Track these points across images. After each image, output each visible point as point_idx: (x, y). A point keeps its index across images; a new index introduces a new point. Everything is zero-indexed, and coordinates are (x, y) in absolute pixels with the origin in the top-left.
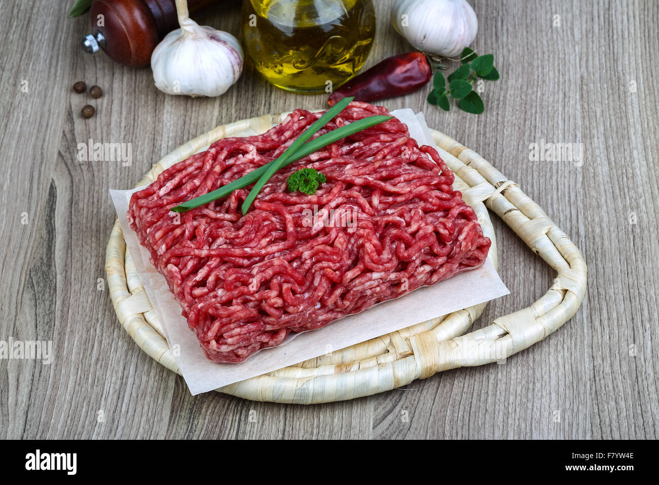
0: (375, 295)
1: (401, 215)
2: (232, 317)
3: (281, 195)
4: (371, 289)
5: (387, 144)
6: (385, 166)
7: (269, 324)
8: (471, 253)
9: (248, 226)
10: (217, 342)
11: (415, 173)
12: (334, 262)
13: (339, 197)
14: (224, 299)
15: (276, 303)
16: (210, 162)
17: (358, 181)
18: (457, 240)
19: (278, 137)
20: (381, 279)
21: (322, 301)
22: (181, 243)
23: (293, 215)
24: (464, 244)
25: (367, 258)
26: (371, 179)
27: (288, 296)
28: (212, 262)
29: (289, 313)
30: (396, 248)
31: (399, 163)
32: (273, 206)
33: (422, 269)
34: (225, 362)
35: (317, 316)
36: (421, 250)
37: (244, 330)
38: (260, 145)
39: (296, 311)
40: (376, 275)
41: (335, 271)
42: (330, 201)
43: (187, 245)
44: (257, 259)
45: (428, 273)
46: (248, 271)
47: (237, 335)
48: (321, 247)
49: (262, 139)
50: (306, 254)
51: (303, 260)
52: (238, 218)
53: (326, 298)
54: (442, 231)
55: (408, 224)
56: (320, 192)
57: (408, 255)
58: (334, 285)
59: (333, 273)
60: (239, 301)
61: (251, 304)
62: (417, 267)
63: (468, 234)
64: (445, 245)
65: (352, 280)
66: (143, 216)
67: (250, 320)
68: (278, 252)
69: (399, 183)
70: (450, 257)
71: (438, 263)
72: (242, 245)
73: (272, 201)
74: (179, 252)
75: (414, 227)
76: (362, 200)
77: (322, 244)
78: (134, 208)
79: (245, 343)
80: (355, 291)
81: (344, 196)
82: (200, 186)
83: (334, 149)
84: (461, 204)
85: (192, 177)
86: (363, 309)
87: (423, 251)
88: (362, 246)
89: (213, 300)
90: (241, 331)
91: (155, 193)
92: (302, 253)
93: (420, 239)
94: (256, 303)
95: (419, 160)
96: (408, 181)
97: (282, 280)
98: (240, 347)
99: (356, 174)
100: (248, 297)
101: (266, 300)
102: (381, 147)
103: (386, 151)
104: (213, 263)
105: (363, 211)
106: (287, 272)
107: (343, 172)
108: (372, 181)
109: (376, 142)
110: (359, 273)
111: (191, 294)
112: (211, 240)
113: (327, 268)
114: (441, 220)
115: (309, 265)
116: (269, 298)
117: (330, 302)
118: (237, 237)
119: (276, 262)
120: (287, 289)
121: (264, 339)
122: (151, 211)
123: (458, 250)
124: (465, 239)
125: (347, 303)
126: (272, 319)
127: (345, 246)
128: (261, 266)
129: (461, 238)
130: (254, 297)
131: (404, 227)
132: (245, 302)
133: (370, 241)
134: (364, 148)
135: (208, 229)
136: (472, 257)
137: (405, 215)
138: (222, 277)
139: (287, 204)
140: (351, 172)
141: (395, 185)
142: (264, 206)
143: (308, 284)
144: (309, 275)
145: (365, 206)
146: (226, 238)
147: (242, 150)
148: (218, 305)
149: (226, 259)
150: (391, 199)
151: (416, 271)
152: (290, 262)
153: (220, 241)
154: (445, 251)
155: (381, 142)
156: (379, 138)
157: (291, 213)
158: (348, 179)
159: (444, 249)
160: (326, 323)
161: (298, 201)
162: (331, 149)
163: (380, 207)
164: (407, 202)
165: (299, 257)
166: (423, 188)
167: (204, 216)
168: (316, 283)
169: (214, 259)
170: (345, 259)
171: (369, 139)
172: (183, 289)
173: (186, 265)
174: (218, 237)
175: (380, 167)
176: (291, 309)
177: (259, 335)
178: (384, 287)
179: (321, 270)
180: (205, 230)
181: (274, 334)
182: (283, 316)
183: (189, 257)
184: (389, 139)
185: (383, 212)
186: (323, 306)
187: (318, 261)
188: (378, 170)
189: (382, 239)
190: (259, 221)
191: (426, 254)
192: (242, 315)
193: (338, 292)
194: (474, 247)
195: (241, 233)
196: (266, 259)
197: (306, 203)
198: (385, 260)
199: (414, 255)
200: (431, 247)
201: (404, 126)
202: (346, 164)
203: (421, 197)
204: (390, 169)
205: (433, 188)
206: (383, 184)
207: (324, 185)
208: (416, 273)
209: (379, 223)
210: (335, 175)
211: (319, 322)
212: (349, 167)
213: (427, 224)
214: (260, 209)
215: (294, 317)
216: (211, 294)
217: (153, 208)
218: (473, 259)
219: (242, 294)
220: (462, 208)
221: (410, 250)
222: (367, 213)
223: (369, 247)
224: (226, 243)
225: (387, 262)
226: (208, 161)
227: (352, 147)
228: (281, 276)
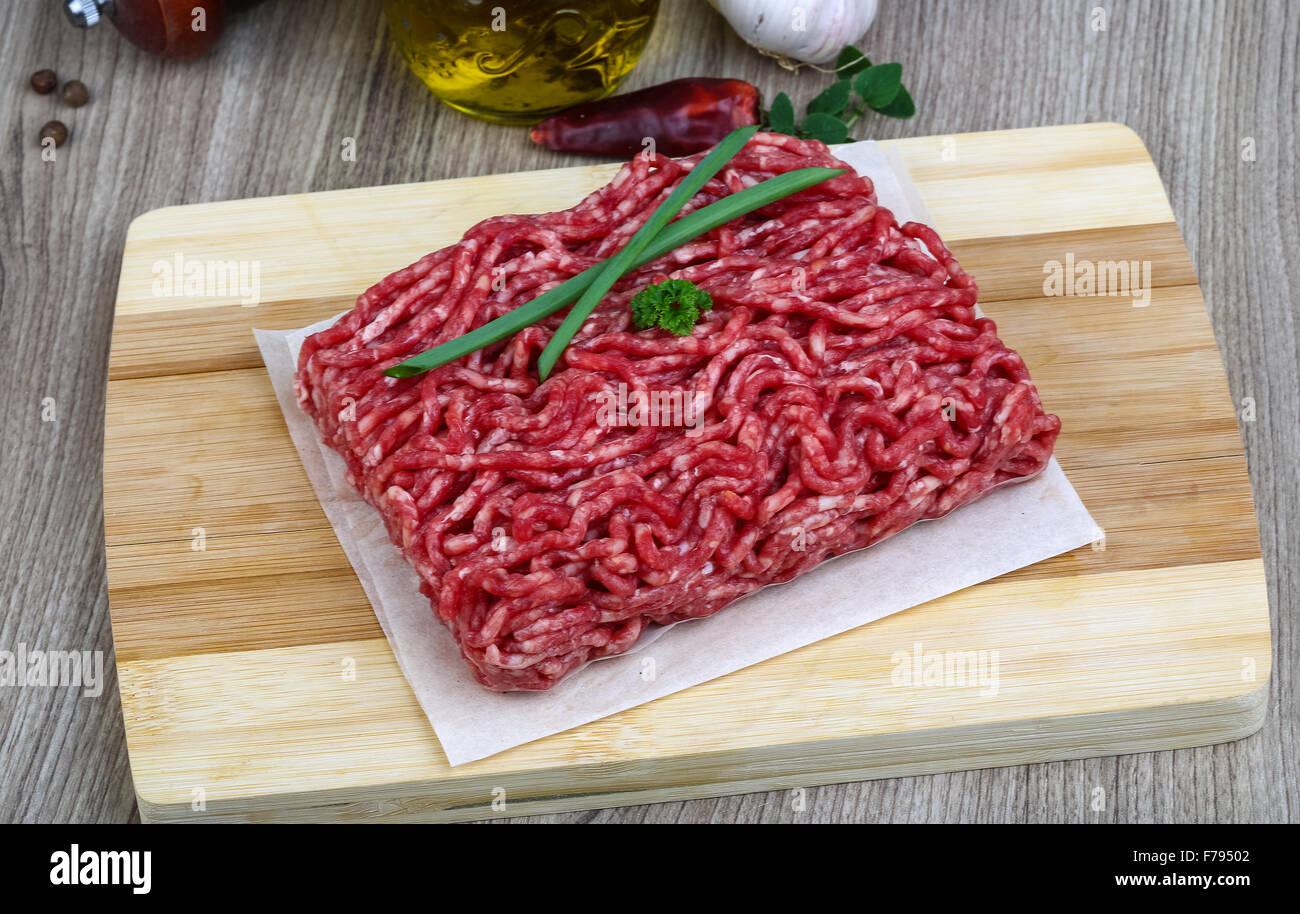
0: (824, 543)
1: (874, 375)
2: (532, 595)
3: (622, 338)
4: (815, 531)
5: (835, 222)
6: (834, 271)
7: (608, 609)
8: (1022, 449)
9: (556, 404)
10: (501, 648)
11: (896, 283)
12: (739, 476)
13: (742, 338)
14: (512, 557)
15: (623, 566)
16: (467, 268)
17: (780, 304)
18: (991, 423)
19: (606, 214)
20: (836, 509)
21: (718, 560)
22: (415, 442)
23: (646, 378)
24: (1006, 431)
25: (806, 466)
26: (805, 299)
27: (646, 549)
28: (483, 480)
29: (649, 587)
30: (866, 443)
31: (862, 264)
32: (604, 361)
33: (920, 485)
34: (517, 689)
35: (706, 589)
36: (917, 447)
37: (557, 623)
38: (570, 231)
39: (664, 581)
40: (825, 503)
41: (741, 495)
42: (724, 348)
43: (428, 446)
44: (577, 473)
45: (932, 493)
46: (560, 500)
47: (542, 634)
48: (711, 446)
49: (572, 219)
50: (681, 461)
51: (674, 473)
52: (532, 389)
53: (724, 552)
54: (960, 404)
55: (890, 394)
56: (702, 330)
57: (893, 459)
58: (741, 524)
59: (738, 501)
60: (544, 561)
61: (569, 569)
62: (910, 483)
63: (1014, 410)
64: (966, 435)
65: (777, 514)
66: (328, 385)
67: (569, 602)
68: (620, 457)
69: (864, 305)
70: (978, 459)
71: (952, 472)
72: (547, 444)
73: (601, 349)
74: (413, 462)
75: (902, 399)
76: (791, 345)
77: (714, 438)
78: (310, 367)
79: (558, 651)
80: (783, 537)
81: (752, 337)
82: (447, 320)
83: (724, 238)
84: (997, 346)
85: (429, 300)
86: (799, 572)
87: (921, 448)
88: (796, 441)
89: (490, 560)
90: (551, 625)
91: (352, 336)
92: (672, 459)
93: (916, 424)
94: (581, 565)
95: (903, 253)
96: (883, 302)
97: (633, 517)
98: (547, 659)
99: (775, 289)
100: (563, 554)
101: (601, 559)
102: (822, 228)
103: (833, 238)
104: (485, 482)
105: (794, 367)
106: (642, 499)
107: (747, 287)
108: (809, 304)
109: (810, 218)
110: (792, 498)
111: (441, 549)
112: (477, 434)
113: (725, 489)
114: (957, 381)
115: (688, 483)
116: (609, 554)
117: (733, 561)
118: (534, 427)
119: (619, 479)
120: (645, 536)
121: (598, 639)
122: (347, 373)
123: (994, 444)
124: (1008, 420)
125: (768, 562)
126: (615, 599)
127: (759, 443)
128: (587, 489)
129: (1001, 418)
130: (577, 553)
131: (880, 399)
132: (557, 564)
133: (813, 430)
134: (786, 232)
135: (471, 412)
136: (1022, 457)
137: (882, 375)
138: (506, 512)
139: (635, 355)
140: (763, 285)
141: (855, 310)
142: (587, 361)
143: (686, 523)
144: (688, 505)
145: (797, 356)
146: (511, 430)
147: (531, 242)
148: (501, 571)
149: (512, 473)
150: (849, 341)
151: (907, 490)
152: (648, 477)
153: (498, 435)
154: (967, 446)
155: (820, 218)
156: (816, 211)
157: (642, 375)
158: (759, 300)
159: (966, 443)
160: (723, 603)
161: (657, 349)
162: (718, 237)
163: (828, 357)
164: (882, 346)
165: (666, 467)
166: (915, 316)
167: (460, 384)
168: (704, 521)
169: (486, 474)
170: (762, 470)
171: (795, 214)
172: (424, 537)
173: (426, 487)
174: (493, 427)
175: (823, 273)
176: (653, 578)
177: (586, 633)
178: (842, 527)
179: (712, 494)
180: (465, 414)
181: (617, 629)
182: (637, 592)
183: (434, 471)
184: (837, 211)
185: (833, 367)
186: (719, 569)
187: (706, 476)
188: (819, 279)
189: (835, 424)
190: (578, 393)
191: (929, 454)
192: (553, 591)
193: (750, 539)
194: (1028, 436)
195: (543, 418)
196: (596, 472)
197: (674, 353)
198: (845, 471)
199: (904, 458)
200: (939, 441)
201: (867, 181)
202: (751, 268)
203: (913, 334)
204: (844, 276)
205: (936, 313)
206: (831, 309)
207: (708, 314)
208: (907, 495)
209: (829, 393)
210: (729, 292)
211: (709, 603)
212: (758, 274)
213: (928, 392)
214: (578, 366)
215: (661, 594)
216: (485, 549)
217: (349, 368)
218: (1023, 461)
219: (551, 547)
220: (998, 355)
221: (897, 448)
222: (802, 372)
223: (810, 443)
224: (510, 440)
225: (849, 475)
226: (462, 267)
227: (760, 230)
228: (630, 509)
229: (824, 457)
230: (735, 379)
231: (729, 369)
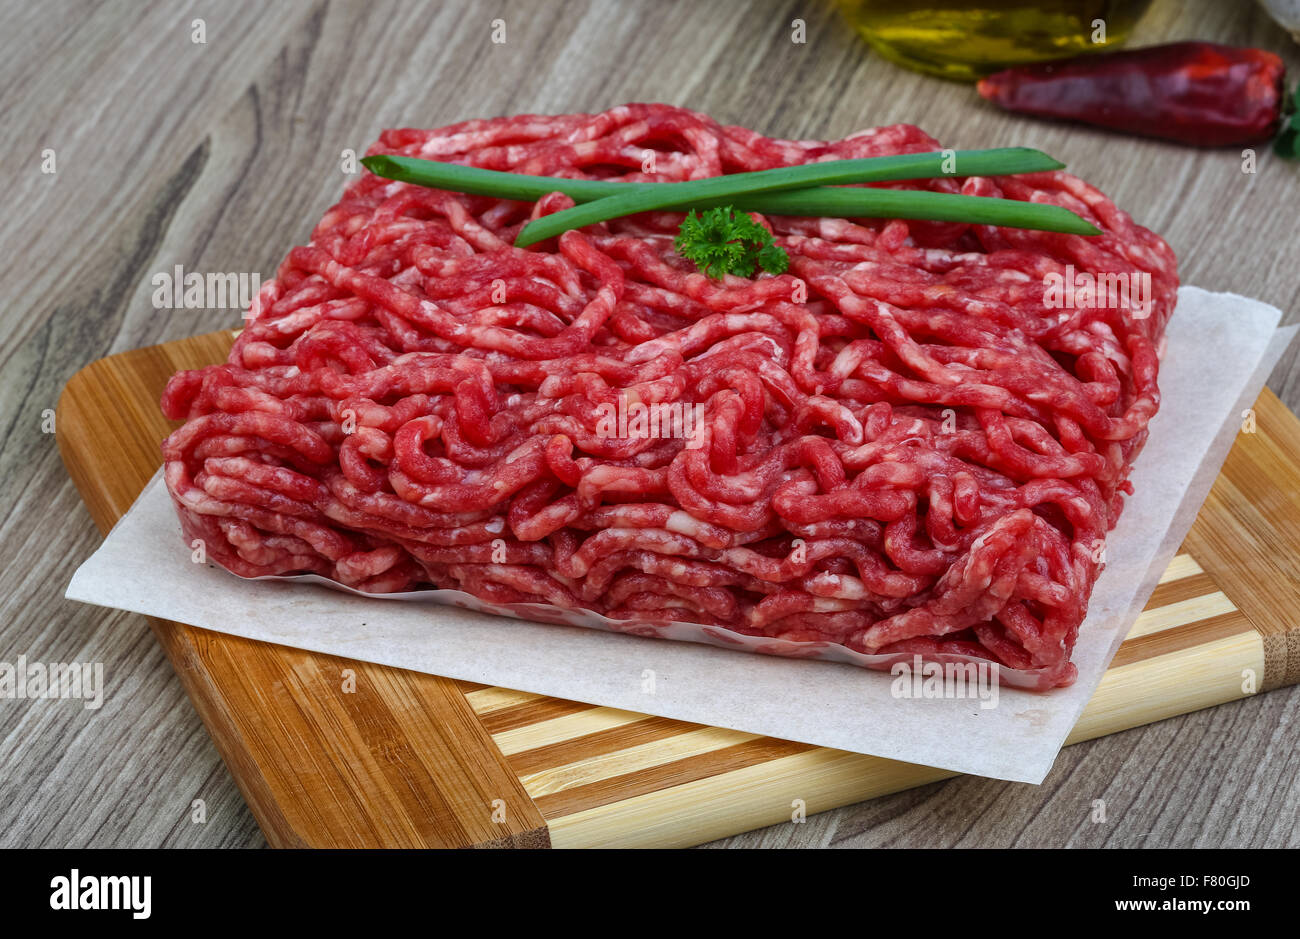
2: (239, 417)
4: (655, 555)
6: (960, 311)
7: (339, 500)
8: (994, 609)
10: (186, 471)
11: (1020, 358)
12: (594, 427)
13: (768, 313)
15: (369, 443)
16: (591, 131)
17: (853, 305)
18: (967, 547)
20: (697, 542)
26: (885, 314)
28: (342, 305)
29: (389, 490)
30: (788, 483)
33: (833, 580)
37: (257, 474)
38: (740, 153)
39: (411, 495)
40: (679, 521)
43: (327, 245)
44: (439, 343)
45: (852, 605)
46: (389, 356)
47: (231, 476)
50: (552, 382)
51: (535, 395)
53: (517, 508)
54: (936, 499)
55: (863, 442)
56: (731, 281)
60: (305, 404)
61: (327, 427)
62: (817, 566)
64: (928, 547)
67: (284, 452)
68: (498, 350)
69: (956, 359)
70: (930, 589)
71: (890, 589)
75: (866, 452)
76: (809, 342)
80: (607, 539)
81: (781, 318)
90: (247, 471)
92: (545, 375)
93: (861, 489)
96: (979, 366)
97: (436, 407)
99: (862, 287)
104: (342, 307)
105: (786, 364)
107: (837, 271)
108: (884, 321)
109: (1020, 270)
110: (634, 485)
112: (397, 264)
113: (565, 431)
115: (538, 412)
124: (980, 549)
125: (581, 565)
126: (348, 488)
129: (977, 544)
131: (846, 443)
134: (979, 271)
140: (856, 278)
141: (937, 359)
149: (378, 313)
150: (885, 376)
151: (810, 575)
153: (410, 271)
154: (921, 561)
156: (1034, 266)
158: (830, 288)
159: (920, 554)
163: (851, 385)
165: (532, 385)
166: (995, 394)
168: (513, 458)
169: (351, 299)
173: (297, 293)
174: (414, 264)
176: (401, 483)
177: (302, 518)
178: (702, 576)
179: (548, 433)
181: (351, 541)
182: (377, 493)
183: (318, 279)
186: (511, 536)
193: (560, 511)
195: (453, 265)
196: (461, 353)
197: (678, 292)
198: (728, 494)
199: (815, 521)
200: (883, 529)
204: (964, 320)
206: (901, 337)
207: (765, 274)
208: (811, 585)
209: (796, 407)
211: (490, 582)
212: (865, 267)
215: (409, 516)
220: (1061, 490)
225: (730, 502)
227: (958, 258)
228: (443, 398)
229: (703, 456)
230: (717, 348)
231: (725, 334)
